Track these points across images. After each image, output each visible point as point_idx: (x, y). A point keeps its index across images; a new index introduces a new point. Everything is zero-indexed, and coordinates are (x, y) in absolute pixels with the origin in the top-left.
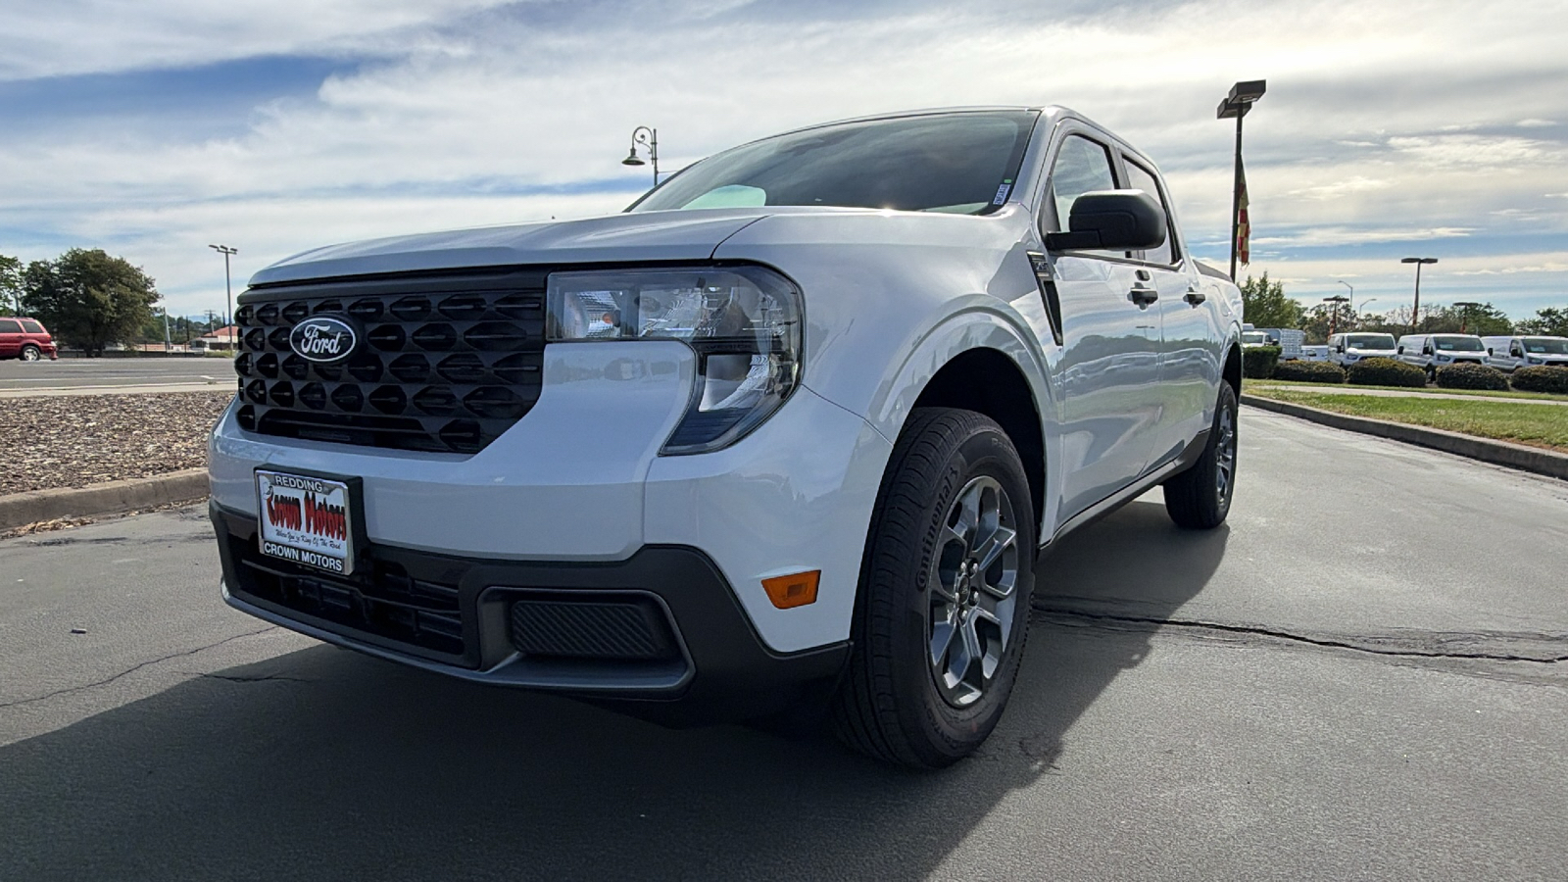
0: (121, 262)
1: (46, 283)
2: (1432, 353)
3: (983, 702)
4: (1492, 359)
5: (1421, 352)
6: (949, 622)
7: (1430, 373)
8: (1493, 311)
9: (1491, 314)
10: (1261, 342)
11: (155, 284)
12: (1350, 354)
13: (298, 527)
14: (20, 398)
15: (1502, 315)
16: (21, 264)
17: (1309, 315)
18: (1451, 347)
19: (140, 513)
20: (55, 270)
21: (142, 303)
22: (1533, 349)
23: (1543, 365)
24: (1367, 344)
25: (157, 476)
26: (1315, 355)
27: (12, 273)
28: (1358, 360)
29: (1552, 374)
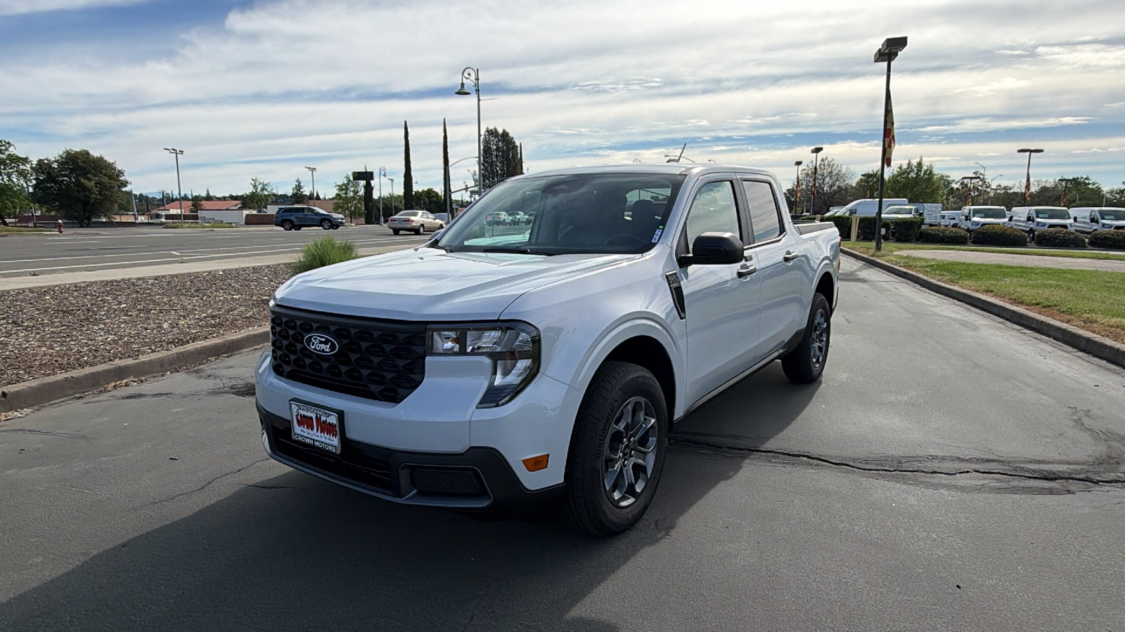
0: (101, 159)
1: (49, 174)
2: (1033, 221)
3: (636, 504)
4: (1076, 224)
5: (1026, 219)
6: (616, 468)
7: (1031, 235)
8: (1091, 182)
9: (1089, 184)
10: (911, 213)
11: (125, 174)
12: (974, 222)
13: (312, 429)
14: (71, 284)
15: (1096, 185)
16: (31, 161)
17: (955, 186)
18: (1047, 216)
19: (171, 372)
20: (55, 165)
21: (117, 188)
22: (1106, 217)
23: (1112, 229)
24: (987, 214)
25: (178, 348)
26: (954, 219)
27: (25, 168)
28: (979, 226)
29: (1118, 236)
